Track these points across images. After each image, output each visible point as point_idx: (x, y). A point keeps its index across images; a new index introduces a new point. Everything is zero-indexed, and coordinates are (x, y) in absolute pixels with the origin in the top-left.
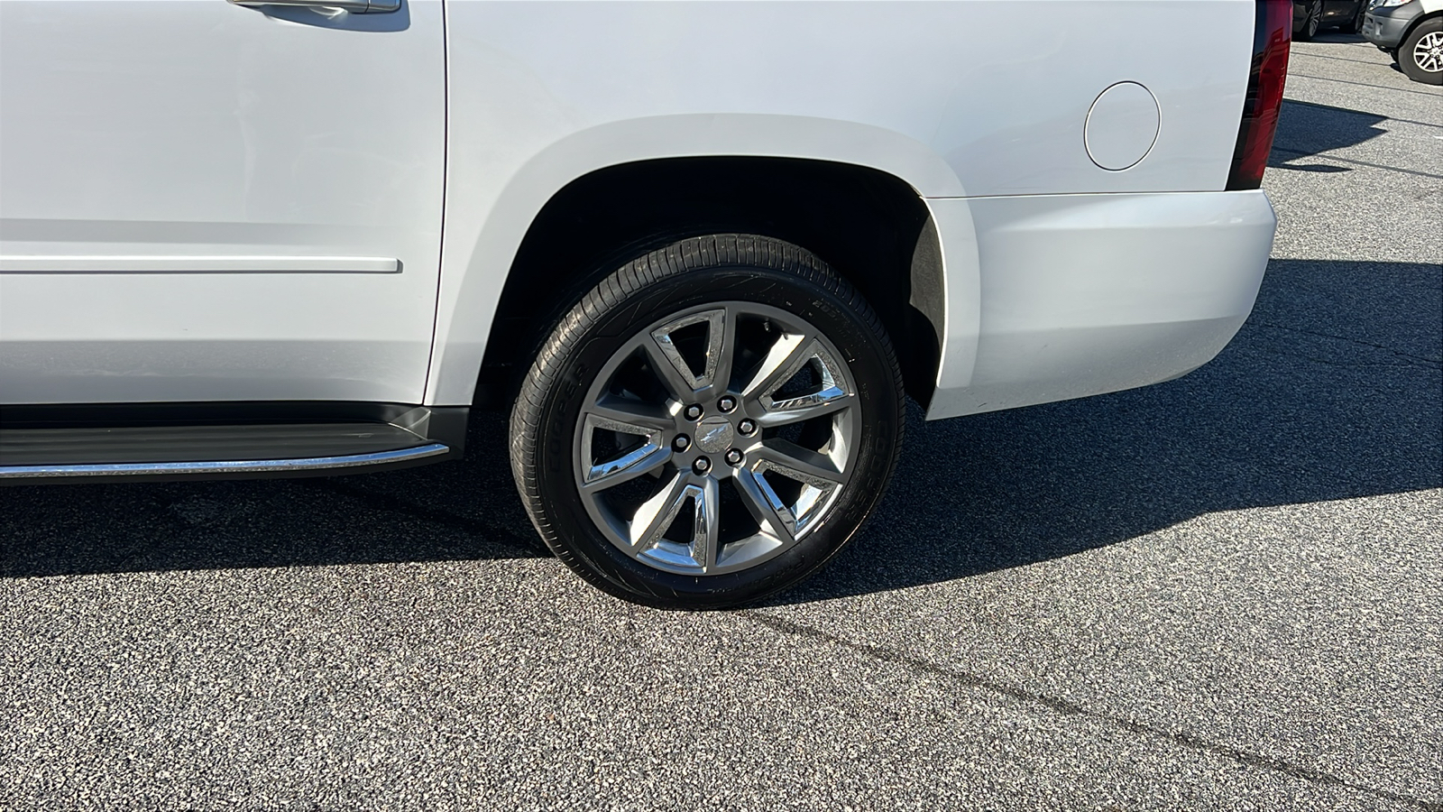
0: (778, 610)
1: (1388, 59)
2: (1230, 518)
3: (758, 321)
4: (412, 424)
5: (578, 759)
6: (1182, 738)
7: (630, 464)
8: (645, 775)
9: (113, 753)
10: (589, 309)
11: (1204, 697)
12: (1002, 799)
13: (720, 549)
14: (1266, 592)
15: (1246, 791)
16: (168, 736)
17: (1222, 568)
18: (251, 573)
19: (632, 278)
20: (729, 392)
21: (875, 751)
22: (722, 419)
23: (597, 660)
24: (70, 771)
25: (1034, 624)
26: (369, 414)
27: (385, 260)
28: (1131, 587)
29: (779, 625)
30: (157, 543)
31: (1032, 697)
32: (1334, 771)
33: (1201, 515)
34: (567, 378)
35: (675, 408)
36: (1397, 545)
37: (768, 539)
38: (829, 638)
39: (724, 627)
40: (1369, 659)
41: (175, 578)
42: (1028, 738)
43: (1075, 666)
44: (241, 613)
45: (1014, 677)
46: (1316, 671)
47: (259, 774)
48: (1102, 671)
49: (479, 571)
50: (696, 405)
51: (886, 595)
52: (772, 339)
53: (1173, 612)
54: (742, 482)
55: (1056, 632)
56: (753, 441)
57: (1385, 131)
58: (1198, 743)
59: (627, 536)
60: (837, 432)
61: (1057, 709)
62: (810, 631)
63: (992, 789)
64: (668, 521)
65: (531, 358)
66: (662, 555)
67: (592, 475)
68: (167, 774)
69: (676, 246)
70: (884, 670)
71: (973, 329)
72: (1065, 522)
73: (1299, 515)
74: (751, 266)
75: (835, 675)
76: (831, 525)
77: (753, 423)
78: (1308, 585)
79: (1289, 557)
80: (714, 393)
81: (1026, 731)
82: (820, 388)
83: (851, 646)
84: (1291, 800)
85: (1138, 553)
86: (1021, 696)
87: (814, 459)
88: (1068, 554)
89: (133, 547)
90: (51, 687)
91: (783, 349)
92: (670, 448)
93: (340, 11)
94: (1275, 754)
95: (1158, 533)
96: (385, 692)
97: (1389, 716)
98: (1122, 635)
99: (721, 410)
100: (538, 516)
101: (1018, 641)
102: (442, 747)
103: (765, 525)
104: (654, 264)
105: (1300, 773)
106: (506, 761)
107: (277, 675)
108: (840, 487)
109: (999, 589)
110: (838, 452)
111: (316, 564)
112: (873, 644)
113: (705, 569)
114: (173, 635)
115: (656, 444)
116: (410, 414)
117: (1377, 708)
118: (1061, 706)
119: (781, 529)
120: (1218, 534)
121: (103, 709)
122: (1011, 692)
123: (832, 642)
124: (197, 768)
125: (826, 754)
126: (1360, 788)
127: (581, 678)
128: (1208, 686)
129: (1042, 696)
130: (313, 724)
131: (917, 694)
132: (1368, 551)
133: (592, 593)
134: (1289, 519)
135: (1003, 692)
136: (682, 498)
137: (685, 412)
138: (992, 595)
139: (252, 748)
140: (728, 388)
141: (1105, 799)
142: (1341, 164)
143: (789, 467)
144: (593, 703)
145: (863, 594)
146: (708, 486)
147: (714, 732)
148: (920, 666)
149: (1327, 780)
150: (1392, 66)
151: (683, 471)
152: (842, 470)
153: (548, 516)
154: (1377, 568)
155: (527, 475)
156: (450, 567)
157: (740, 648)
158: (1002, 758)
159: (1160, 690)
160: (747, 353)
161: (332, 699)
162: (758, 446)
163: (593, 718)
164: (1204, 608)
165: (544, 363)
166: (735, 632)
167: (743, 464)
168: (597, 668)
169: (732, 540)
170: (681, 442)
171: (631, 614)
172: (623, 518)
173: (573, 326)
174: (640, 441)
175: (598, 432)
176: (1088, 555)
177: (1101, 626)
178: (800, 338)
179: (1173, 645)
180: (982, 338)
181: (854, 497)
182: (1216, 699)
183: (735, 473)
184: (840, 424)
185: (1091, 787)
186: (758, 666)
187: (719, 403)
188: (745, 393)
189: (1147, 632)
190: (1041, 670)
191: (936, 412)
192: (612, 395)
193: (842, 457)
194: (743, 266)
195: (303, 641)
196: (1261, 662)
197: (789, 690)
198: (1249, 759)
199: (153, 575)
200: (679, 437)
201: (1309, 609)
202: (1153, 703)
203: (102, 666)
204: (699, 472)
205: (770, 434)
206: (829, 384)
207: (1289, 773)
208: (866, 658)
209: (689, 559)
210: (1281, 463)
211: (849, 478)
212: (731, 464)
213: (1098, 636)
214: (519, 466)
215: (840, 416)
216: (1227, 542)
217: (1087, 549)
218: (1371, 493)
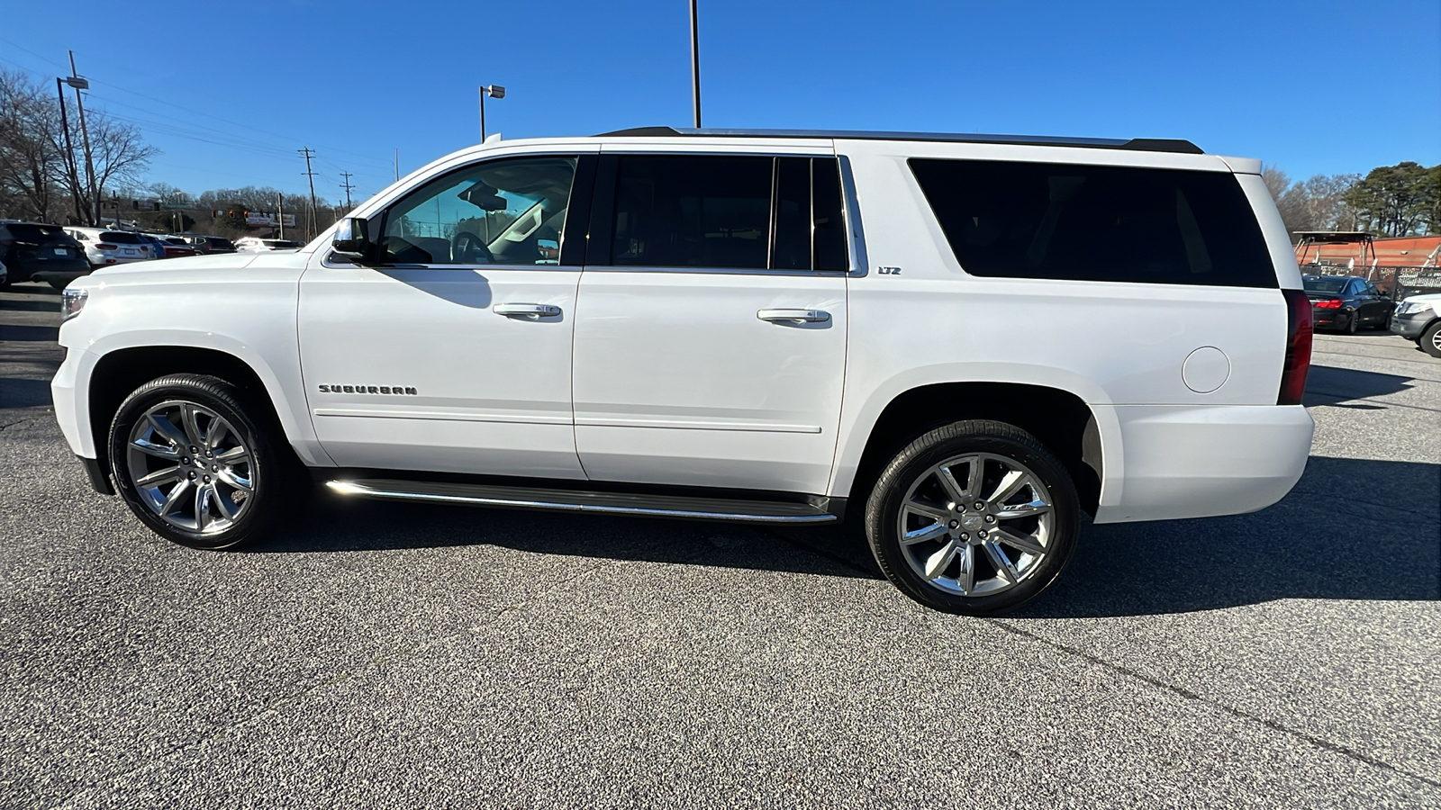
0: (1007, 621)
1: (1414, 344)
2: (1302, 602)
3: (996, 463)
4: (820, 505)
5: (897, 677)
6: (1270, 724)
7: (926, 533)
8: (933, 691)
9: (685, 640)
10: (908, 453)
11: (1286, 702)
12: (1146, 738)
13: (974, 584)
14: (1331, 649)
15: (1318, 761)
16: (708, 637)
17: (1297, 631)
18: (743, 571)
19: (930, 439)
20: (980, 500)
21: (1065, 700)
22: (975, 514)
23: (907, 632)
24: (668, 645)
25: (1166, 647)
26: (801, 499)
27: (815, 427)
28: (1232, 634)
29: (1008, 628)
30: (704, 553)
31: (1165, 686)
32: (1386, 760)
33: (1281, 598)
34: (896, 486)
35: (951, 506)
36: (1433, 632)
37: (1001, 580)
38: (1037, 638)
39: (977, 625)
40: (1413, 698)
41: (712, 570)
42: (1162, 707)
43: (1194, 673)
44: (739, 587)
45: (1155, 675)
46: (1370, 700)
47: (746, 659)
48: (1213, 678)
49: (847, 583)
50: (963, 504)
51: (1071, 620)
52: (1005, 474)
53: (1262, 652)
54: (987, 547)
55: (1181, 653)
56: (993, 526)
57: (1412, 387)
58: (1281, 728)
59: (924, 570)
60: (1041, 524)
61: (1181, 695)
62: (1026, 634)
63: (1139, 731)
64: (945, 566)
65: (878, 475)
66: (942, 582)
67: (907, 536)
68: (707, 653)
69: (953, 424)
70: (1071, 659)
71: (1120, 474)
72: (1186, 594)
73: (1354, 606)
74: (993, 436)
75: (1041, 658)
76: (1038, 576)
77: (994, 517)
78: (1363, 648)
79: (1348, 630)
80: (972, 499)
81: (1161, 703)
82: (1032, 501)
83: (1050, 644)
84: (1353, 772)
85: (1235, 616)
86: (1158, 684)
87: (1028, 539)
88: (1189, 611)
89: (694, 554)
90: (661, 608)
91: (1010, 479)
92: (947, 526)
93: (803, 321)
94: (1340, 744)
95: (1250, 606)
96: (803, 632)
97: (1430, 734)
98: (1226, 660)
99: (976, 509)
100: (878, 555)
101: (1155, 654)
102: (830, 661)
103: (1000, 572)
104: (941, 433)
105: (1359, 757)
106: (861, 672)
107: (754, 617)
108: (1043, 555)
109: (1143, 625)
110: (1042, 536)
111: (771, 570)
112: (1064, 645)
113: (966, 593)
114: (709, 594)
115: (940, 523)
116: (819, 500)
117: (1420, 728)
118: (1184, 693)
119: (1009, 576)
120: (1293, 611)
121: (681, 621)
122: (1151, 681)
123: (1039, 641)
124: (720, 652)
125: (1036, 697)
126: (1408, 774)
127: (899, 639)
128: (1288, 697)
129: (1171, 686)
130: (770, 641)
131: (1091, 674)
132: (1410, 633)
133: (905, 599)
134: (1347, 607)
135: (1146, 680)
136: (954, 553)
137: (956, 508)
138: (1138, 628)
139: (744, 647)
140: (980, 497)
141: (1216, 749)
142: (1379, 405)
143: (1014, 542)
144: (905, 652)
145: (1058, 618)
146: (968, 547)
147: (971, 676)
148: (1093, 660)
149: (1381, 765)
150: (1417, 349)
151: (954, 539)
152: (1044, 545)
153: (883, 556)
154: (1417, 644)
155: (874, 534)
156: (834, 579)
157: (986, 637)
158: (1146, 716)
159: (1254, 694)
160: (990, 481)
161: (778, 630)
162: (996, 529)
163: (906, 659)
164: (1284, 652)
165: (885, 478)
166: (983, 629)
167: (988, 538)
168: (907, 636)
169: (980, 580)
170: (954, 523)
171: (925, 612)
172: (922, 562)
173: (900, 461)
174: (932, 521)
175: (910, 515)
176: (1201, 614)
177: (1211, 653)
178: (1021, 473)
179: (1262, 670)
180: (1126, 480)
181: (1051, 561)
182: (1294, 705)
183: (984, 542)
184: (1043, 521)
185: (1206, 741)
186: (996, 647)
187: (975, 505)
188: (989, 500)
189: (1243, 661)
190: (1171, 672)
191: (1100, 519)
192: (918, 497)
193: (1044, 538)
194: (988, 435)
195: (766, 604)
196: (1328, 689)
197: (1014, 662)
198: (1320, 743)
199: (702, 567)
200: (953, 519)
201: (1364, 662)
202: (1249, 701)
203: (681, 603)
204: (964, 541)
205: (1003, 523)
206: (1036, 499)
207: (1351, 756)
208: (1060, 652)
209: (957, 586)
210: (1339, 575)
211: (1047, 551)
212: (982, 538)
213: (1209, 658)
214: (870, 529)
215: (1043, 516)
216: (1300, 616)
217: (1200, 610)
218: (1411, 598)
